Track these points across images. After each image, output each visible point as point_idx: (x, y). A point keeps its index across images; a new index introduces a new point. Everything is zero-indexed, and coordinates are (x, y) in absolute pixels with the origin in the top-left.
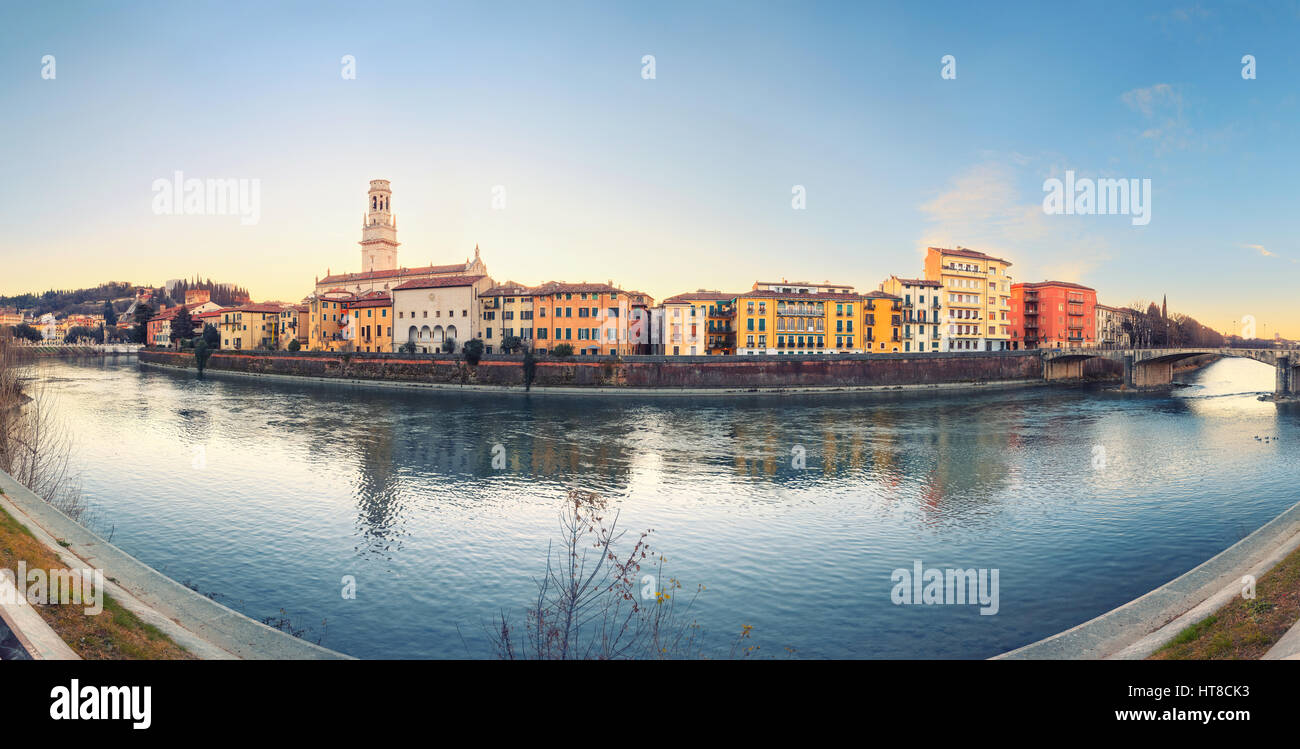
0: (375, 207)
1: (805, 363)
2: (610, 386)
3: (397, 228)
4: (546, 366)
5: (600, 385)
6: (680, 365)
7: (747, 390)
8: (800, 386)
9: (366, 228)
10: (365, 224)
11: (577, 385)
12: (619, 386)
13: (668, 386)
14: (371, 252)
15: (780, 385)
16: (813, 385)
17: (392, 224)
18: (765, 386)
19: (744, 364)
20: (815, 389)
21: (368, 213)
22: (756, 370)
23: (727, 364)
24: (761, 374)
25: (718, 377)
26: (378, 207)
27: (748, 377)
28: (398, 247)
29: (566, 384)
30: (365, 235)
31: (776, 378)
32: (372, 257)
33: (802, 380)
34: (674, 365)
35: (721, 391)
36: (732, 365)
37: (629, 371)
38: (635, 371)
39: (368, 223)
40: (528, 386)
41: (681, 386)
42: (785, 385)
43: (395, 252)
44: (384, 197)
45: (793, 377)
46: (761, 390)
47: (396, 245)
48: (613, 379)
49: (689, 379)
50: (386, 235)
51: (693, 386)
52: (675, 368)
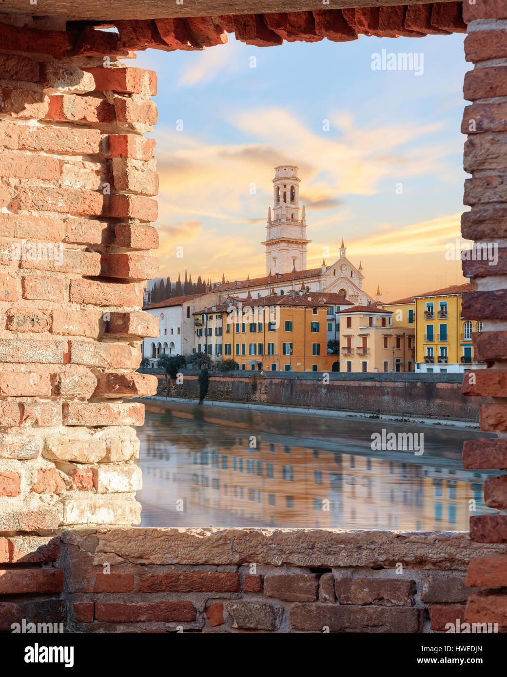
0: (278, 201)
1: (440, 386)
2: (254, 402)
3: (307, 223)
4: (215, 381)
5: (248, 400)
6: (309, 382)
7: (368, 415)
8: (430, 416)
9: (271, 225)
10: (270, 222)
11: (232, 400)
12: (261, 403)
13: (296, 405)
14: (274, 254)
15: (404, 414)
16: (447, 417)
17: (300, 218)
18: (388, 412)
19: (368, 384)
20: (450, 423)
21: (272, 208)
22: (381, 391)
23: (352, 383)
24: (386, 397)
25: (341, 398)
26: (282, 200)
27: (371, 399)
28: (308, 246)
29: (225, 399)
30: (269, 234)
31: (403, 404)
32: (275, 259)
33: (434, 409)
34: (304, 382)
35: (343, 414)
36: (356, 384)
37: (269, 387)
38: (273, 387)
39: (272, 219)
40: (202, 398)
41: (307, 406)
42: (411, 414)
43: (304, 252)
44: (289, 187)
45: (422, 403)
46: (384, 417)
47: (305, 243)
48: (258, 395)
49: (315, 398)
50: (292, 233)
51: (318, 406)
52: (306, 385)
